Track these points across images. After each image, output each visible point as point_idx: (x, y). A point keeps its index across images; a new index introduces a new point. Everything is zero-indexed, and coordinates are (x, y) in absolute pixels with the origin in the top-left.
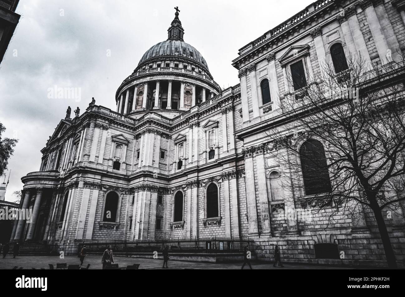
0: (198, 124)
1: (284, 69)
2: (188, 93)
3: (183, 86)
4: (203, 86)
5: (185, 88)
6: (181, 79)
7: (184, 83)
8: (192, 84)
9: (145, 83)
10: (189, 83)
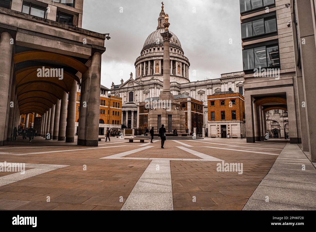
0: (195, 90)
1: (237, 88)
2: (179, 66)
3: (177, 63)
4: (184, 62)
5: (178, 64)
6: (176, 59)
7: (177, 61)
8: (180, 62)
9: (159, 60)
10: (179, 61)
